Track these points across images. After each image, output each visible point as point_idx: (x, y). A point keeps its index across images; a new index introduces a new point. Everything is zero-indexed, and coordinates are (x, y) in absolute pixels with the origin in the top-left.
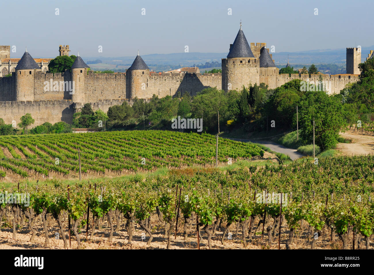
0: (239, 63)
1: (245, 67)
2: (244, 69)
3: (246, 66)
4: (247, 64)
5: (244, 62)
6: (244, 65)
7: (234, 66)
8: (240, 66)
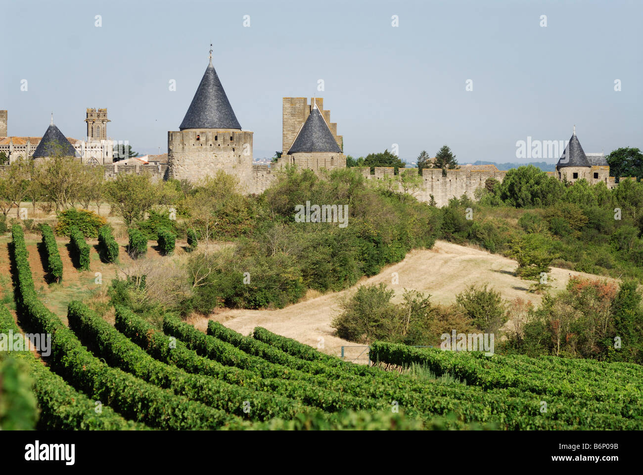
0: (193, 141)
1: (206, 150)
2: (203, 154)
3: (208, 147)
4: (210, 143)
5: (202, 139)
6: (204, 147)
7: (183, 148)
8: (195, 147)
